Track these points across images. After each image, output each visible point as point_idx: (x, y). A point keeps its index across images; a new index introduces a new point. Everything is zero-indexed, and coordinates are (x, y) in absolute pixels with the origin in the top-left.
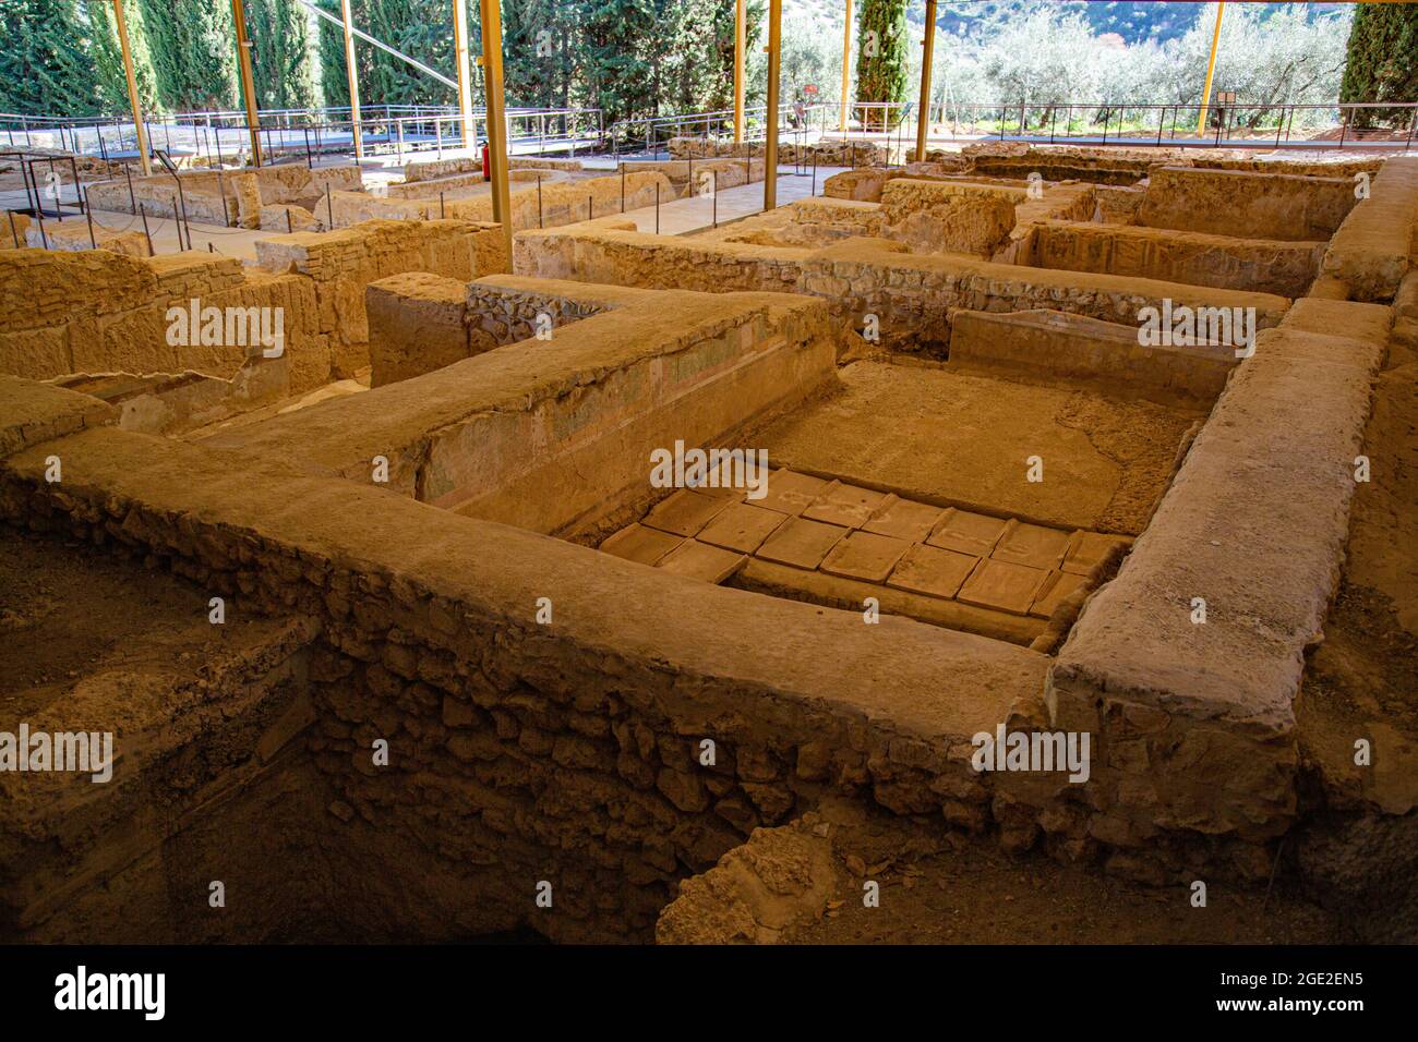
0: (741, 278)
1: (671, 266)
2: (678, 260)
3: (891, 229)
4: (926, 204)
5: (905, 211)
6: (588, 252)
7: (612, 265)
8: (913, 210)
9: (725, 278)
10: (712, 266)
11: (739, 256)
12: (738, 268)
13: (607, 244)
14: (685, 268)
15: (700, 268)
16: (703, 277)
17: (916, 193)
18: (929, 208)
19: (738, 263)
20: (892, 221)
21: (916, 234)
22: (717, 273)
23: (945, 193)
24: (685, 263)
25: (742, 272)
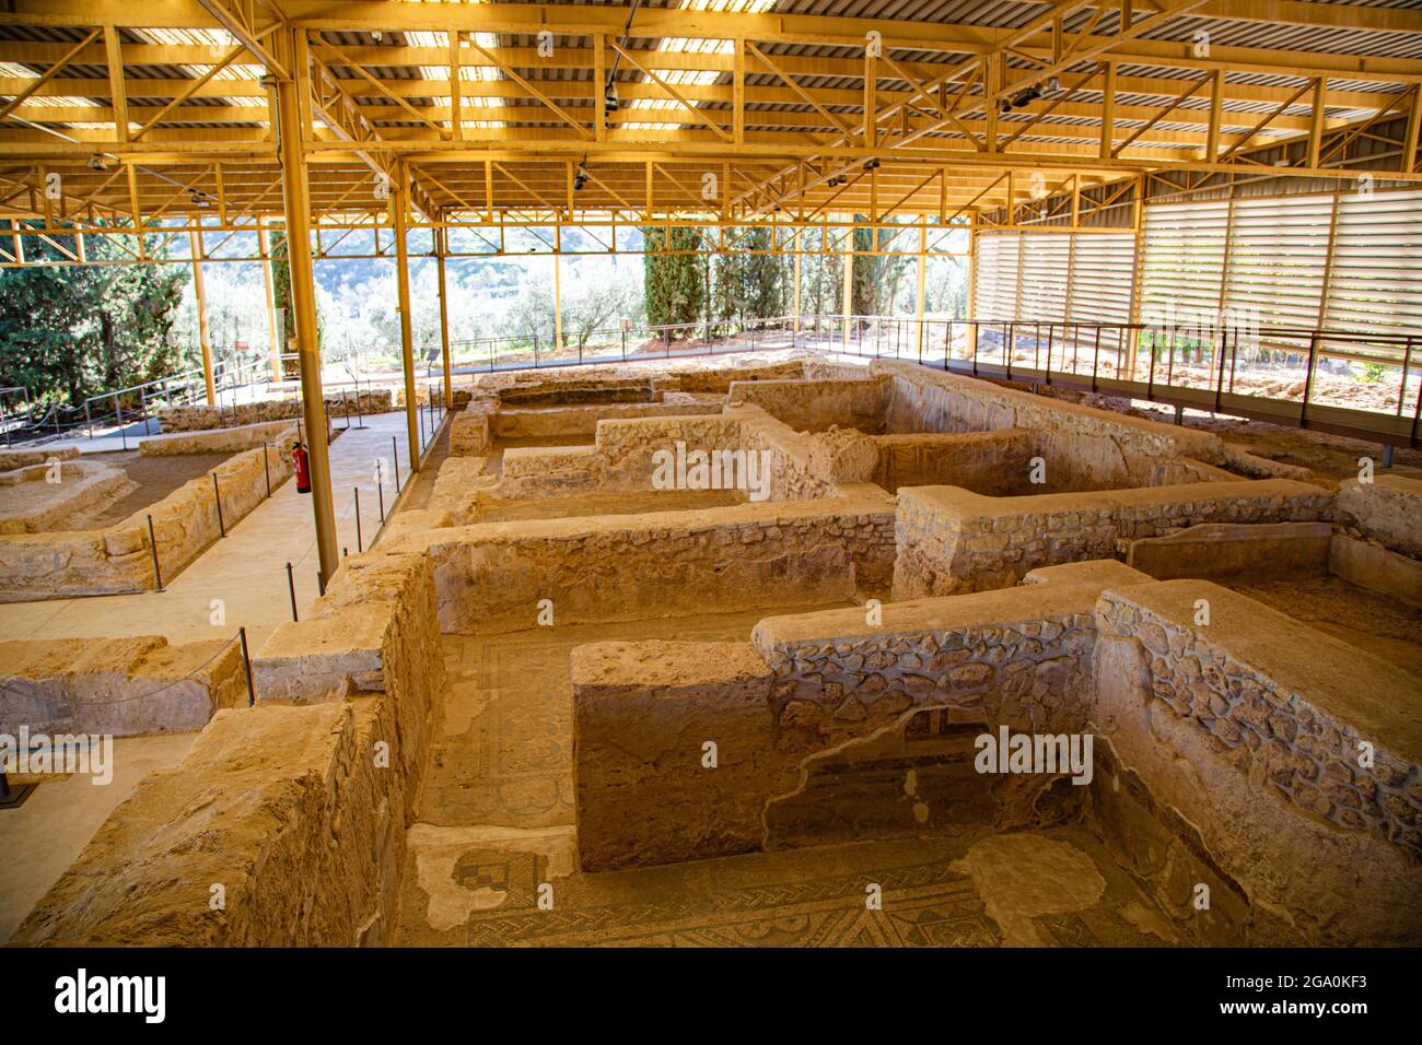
0: (695, 550)
1: (608, 552)
2: (616, 544)
3: (614, 469)
4: (645, 441)
5: (624, 450)
6: (492, 558)
7: (529, 564)
8: (633, 448)
9: (676, 553)
10: (660, 543)
11: (693, 526)
12: (692, 540)
13: (516, 543)
14: (627, 551)
15: (644, 549)
16: (650, 558)
17: (633, 432)
18: (648, 443)
19: (692, 534)
20: (613, 461)
21: (638, 469)
22: (667, 550)
23: (661, 428)
24: (624, 547)
25: (696, 543)
